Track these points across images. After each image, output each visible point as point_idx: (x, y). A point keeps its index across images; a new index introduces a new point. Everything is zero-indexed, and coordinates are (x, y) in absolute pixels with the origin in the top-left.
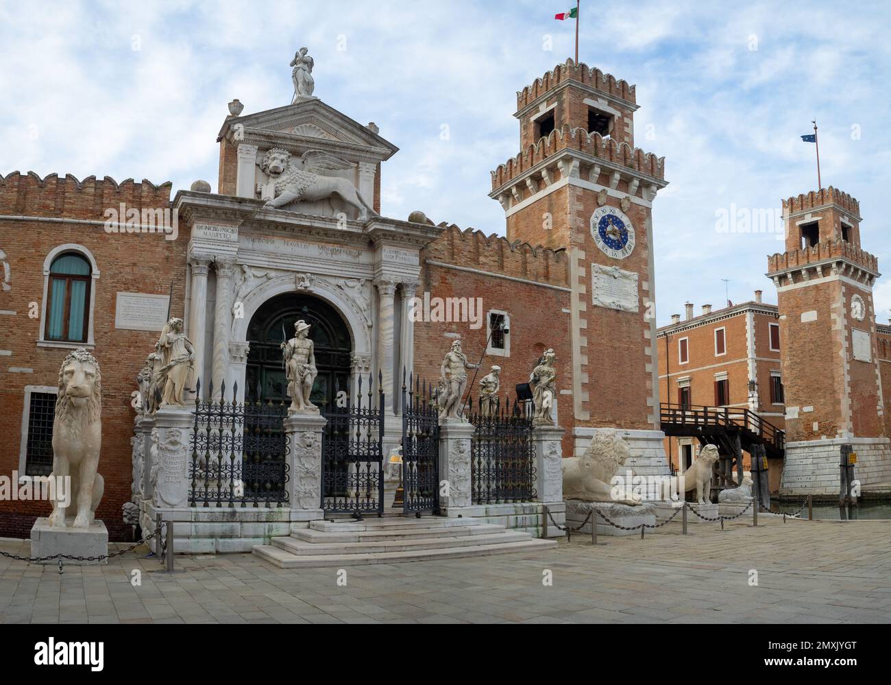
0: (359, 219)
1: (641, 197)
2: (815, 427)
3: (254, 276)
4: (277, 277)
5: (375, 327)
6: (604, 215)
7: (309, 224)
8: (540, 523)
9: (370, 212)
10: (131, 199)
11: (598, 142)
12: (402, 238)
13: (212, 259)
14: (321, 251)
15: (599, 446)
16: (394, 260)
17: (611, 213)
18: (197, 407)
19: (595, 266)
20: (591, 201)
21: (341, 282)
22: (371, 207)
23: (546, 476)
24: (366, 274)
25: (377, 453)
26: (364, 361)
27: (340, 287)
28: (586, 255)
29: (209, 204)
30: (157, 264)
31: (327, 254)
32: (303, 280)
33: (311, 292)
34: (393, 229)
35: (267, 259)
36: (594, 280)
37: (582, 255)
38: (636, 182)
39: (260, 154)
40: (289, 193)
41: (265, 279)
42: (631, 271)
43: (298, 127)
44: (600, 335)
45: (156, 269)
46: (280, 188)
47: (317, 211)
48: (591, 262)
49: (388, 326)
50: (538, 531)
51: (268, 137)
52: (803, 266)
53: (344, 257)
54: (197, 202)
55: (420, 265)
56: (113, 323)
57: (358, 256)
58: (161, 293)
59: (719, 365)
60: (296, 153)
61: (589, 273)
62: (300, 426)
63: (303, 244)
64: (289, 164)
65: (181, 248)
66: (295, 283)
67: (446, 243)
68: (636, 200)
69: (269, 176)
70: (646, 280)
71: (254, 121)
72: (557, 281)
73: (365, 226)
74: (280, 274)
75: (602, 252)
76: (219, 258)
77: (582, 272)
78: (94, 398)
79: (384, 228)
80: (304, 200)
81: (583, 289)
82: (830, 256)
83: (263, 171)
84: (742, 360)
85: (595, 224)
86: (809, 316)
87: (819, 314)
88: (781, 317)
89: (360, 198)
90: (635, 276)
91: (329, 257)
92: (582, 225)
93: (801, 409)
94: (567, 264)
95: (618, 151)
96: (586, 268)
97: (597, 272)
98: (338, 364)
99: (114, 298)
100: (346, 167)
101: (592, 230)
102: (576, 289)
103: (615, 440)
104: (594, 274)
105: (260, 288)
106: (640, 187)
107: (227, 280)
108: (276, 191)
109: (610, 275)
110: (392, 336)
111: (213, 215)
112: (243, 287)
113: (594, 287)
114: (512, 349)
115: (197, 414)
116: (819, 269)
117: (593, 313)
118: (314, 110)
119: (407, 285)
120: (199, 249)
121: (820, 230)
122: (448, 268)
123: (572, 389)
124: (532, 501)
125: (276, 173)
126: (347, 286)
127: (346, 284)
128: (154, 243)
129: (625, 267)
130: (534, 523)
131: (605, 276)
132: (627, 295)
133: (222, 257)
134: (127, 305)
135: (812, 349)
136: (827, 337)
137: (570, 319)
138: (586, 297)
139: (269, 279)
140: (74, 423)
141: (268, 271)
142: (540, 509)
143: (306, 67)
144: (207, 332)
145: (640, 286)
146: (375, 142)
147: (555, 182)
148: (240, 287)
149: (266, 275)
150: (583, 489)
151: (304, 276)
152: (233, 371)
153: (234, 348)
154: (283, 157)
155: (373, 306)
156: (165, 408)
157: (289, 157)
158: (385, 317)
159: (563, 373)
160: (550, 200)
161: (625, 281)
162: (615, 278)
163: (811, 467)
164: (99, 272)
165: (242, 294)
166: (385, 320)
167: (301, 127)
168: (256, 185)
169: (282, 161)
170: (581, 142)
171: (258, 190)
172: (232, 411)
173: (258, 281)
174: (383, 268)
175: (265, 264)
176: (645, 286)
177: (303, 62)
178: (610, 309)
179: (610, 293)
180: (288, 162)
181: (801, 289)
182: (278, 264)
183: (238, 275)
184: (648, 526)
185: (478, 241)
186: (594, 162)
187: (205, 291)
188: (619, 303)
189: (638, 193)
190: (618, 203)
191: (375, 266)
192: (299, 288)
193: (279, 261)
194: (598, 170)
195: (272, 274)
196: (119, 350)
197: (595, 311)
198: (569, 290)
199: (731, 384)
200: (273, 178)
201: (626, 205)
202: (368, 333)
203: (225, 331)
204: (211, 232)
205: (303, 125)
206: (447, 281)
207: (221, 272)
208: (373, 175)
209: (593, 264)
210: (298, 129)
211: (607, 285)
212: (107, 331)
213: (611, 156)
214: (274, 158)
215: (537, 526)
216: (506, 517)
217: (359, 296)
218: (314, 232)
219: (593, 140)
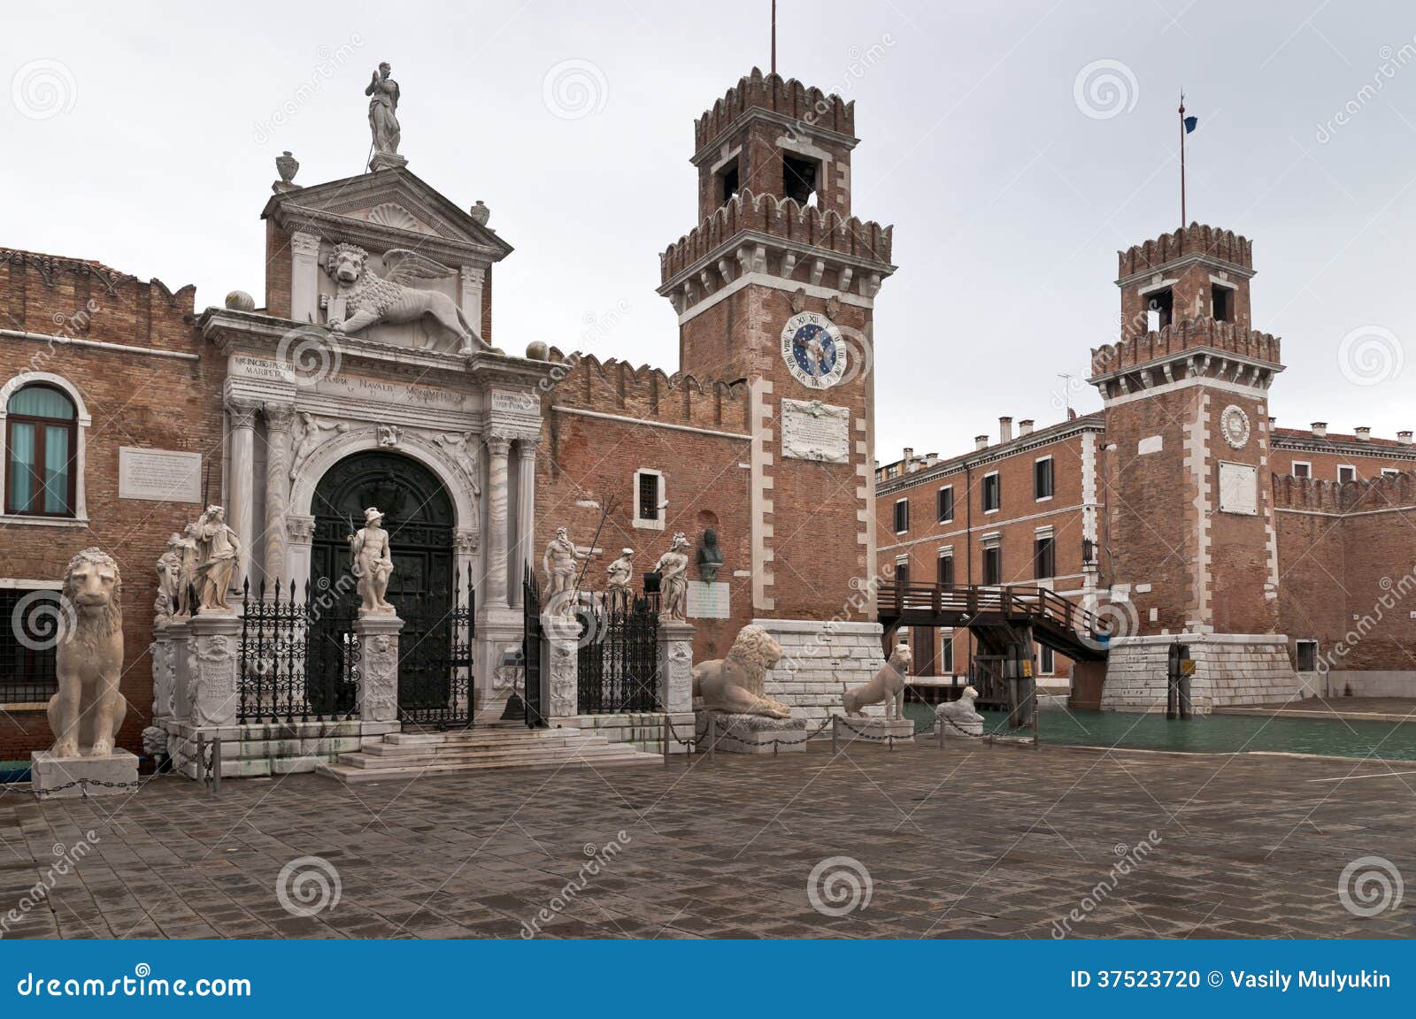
0: (460, 351)
1: (858, 294)
2: (1154, 615)
3: (320, 428)
4: (352, 431)
5: (483, 496)
6: (800, 326)
7: (393, 359)
8: (662, 736)
9: (475, 340)
10: (134, 308)
11: (792, 214)
12: (517, 379)
13: (260, 406)
14: (410, 395)
15: (741, 647)
16: (507, 409)
17: (812, 323)
18: (246, 610)
19: (787, 402)
20: (782, 308)
21: (439, 437)
22: (478, 334)
23: (671, 682)
24: (470, 425)
25: (466, 657)
26: (470, 540)
27: (437, 444)
28: (774, 388)
29: (253, 329)
30: (179, 409)
31: (419, 399)
32: (387, 434)
33: (399, 450)
34: (504, 369)
35: (337, 406)
36: (785, 421)
37: (768, 387)
38: (849, 272)
39: (326, 248)
40: (365, 314)
41: (334, 433)
42: (840, 405)
43: (378, 208)
44: (791, 497)
45: (178, 416)
46: (352, 305)
47: (404, 340)
48: (781, 397)
49: (501, 495)
50: (659, 746)
51: (335, 223)
52: (1145, 364)
53: (441, 404)
54: (236, 326)
55: (542, 415)
56: (116, 491)
57: (460, 402)
58: (186, 449)
59: (1041, 515)
60: (375, 250)
61: (777, 411)
62: (370, 629)
63: (386, 385)
64: (366, 267)
65: (213, 387)
66: (377, 438)
67: (579, 381)
68: (850, 299)
69: (337, 284)
70: (863, 417)
71: (315, 197)
72: (733, 426)
73: (468, 363)
74: (355, 426)
75: (796, 380)
76: (272, 405)
77: (768, 411)
78: (113, 606)
79: (493, 367)
80: (387, 321)
81: (768, 435)
82: (1185, 346)
83: (330, 275)
84: (1076, 507)
85: (787, 342)
86: (1151, 445)
87: (1165, 442)
88: (1108, 448)
89: (462, 320)
90: (846, 411)
91: (422, 403)
92: (769, 344)
93: (1133, 588)
94: (747, 399)
95: (822, 225)
96: (774, 404)
97: (788, 411)
98: (437, 543)
99: (115, 456)
100: (444, 275)
101: (783, 349)
102: (759, 435)
103: (760, 640)
104: (784, 413)
105: (329, 446)
106: (854, 279)
107: (281, 436)
108: (347, 309)
109: (809, 414)
110: (506, 508)
111: (259, 344)
112: (305, 442)
113: (784, 431)
114: (668, 520)
115: (246, 617)
116: (1167, 369)
117: (783, 466)
118: (398, 182)
119: (525, 442)
120: (240, 392)
121: (1174, 301)
122: (583, 416)
123: (750, 569)
124: (655, 712)
125: (347, 281)
126: (449, 443)
127: (445, 440)
128: (173, 378)
129: (831, 401)
130: (655, 736)
131: (802, 415)
132: (831, 440)
133: (274, 404)
134: (137, 465)
135: (1153, 497)
136: (1176, 477)
137: (750, 476)
138: (774, 446)
139: (342, 432)
140: (88, 636)
141: (339, 422)
142: (662, 720)
143: (388, 100)
144: (255, 503)
145: (852, 426)
146: (481, 237)
147: (736, 278)
148: (301, 443)
149: (336, 427)
150: (724, 699)
151: (388, 429)
152: (293, 554)
153: (295, 525)
154: (357, 258)
155: (482, 468)
156: (205, 612)
157: (365, 258)
158: (496, 484)
159: (738, 548)
160: (730, 306)
161: (830, 420)
162: (815, 417)
163: (1144, 676)
164: (89, 417)
165: (303, 452)
166: (497, 488)
167: (382, 208)
168: (320, 297)
169: (355, 263)
170: (767, 217)
171: (323, 305)
172: (289, 614)
173: (326, 436)
174: (493, 420)
175: (335, 413)
176: (861, 425)
177: (383, 90)
178: (807, 461)
179: (809, 439)
180: (363, 265)
181: (1139, 402)
182: (352, 413)
183: (297, 428)
184: (783, 742)
185: (623, 377)
186: (785, 247)
187: (251, 449)
188: (819, 452)
189: (853, 288)
190: (823, 306)
191: (484, 415)
192: (382, 445)
193: (354, 408)
194: (791, 259)
195: (346, 426)
196: (127, 528)
197: (786, 464)
198: (749, 437)
199: (1059, 545)
200: (344, 287)
201: (834, 308)
202: (475, 503)
203: (280, 503)
204: (257, 368)
205: (384, 205)
206: (581, 433)
207: (273, 424)
208: (481, 286)
209: (784, 400)
210: (376, 212)
211: (803, 427)
212: (107, 501)
213: (812, 235)
214: (344, 259)
215: (658, 740)
216: (619, 729)
217: (462, 455)
218: (400, 369)
219: (785, 212)
